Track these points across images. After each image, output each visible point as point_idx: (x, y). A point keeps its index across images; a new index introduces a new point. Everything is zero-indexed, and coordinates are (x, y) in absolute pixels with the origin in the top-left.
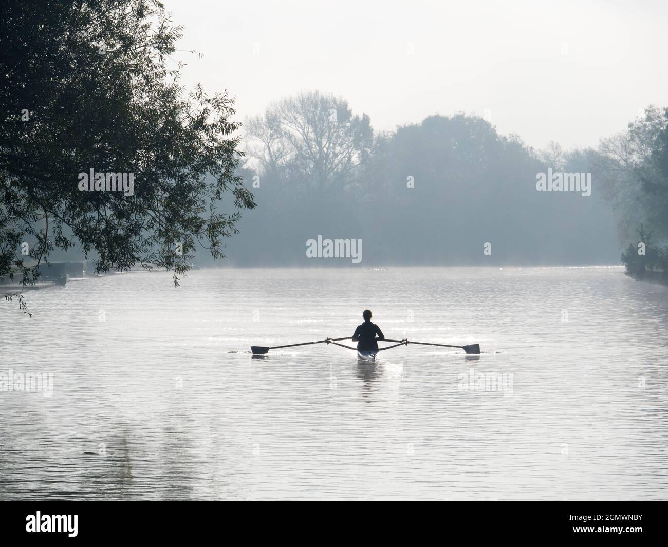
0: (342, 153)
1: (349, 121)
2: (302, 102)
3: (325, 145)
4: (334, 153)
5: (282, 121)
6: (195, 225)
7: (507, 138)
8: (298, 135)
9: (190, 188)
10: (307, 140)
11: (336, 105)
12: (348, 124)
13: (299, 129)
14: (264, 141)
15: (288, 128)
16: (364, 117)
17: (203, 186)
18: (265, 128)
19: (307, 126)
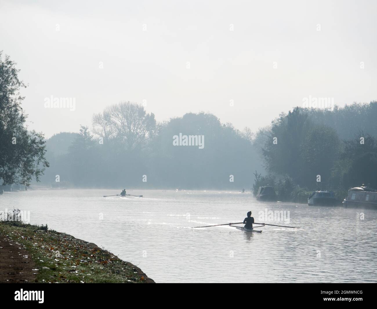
0: (141, 133)
1: (144, 117)
2: (122, 107)
3: (133, 128)
4: (137, 132)
5: (111, 116)
6: (32, 172)
7: (226, 125)
8: (119, 123)
9: (30, 161)
10: (123, 126)
11: (138, 108)
12: (144, 118)
13: (120, 120)
14: (102, 126)
15: (114, 120)
16: (151, 115)
17: (34, 160)
18: (103, 120)
19: (124, 119)
